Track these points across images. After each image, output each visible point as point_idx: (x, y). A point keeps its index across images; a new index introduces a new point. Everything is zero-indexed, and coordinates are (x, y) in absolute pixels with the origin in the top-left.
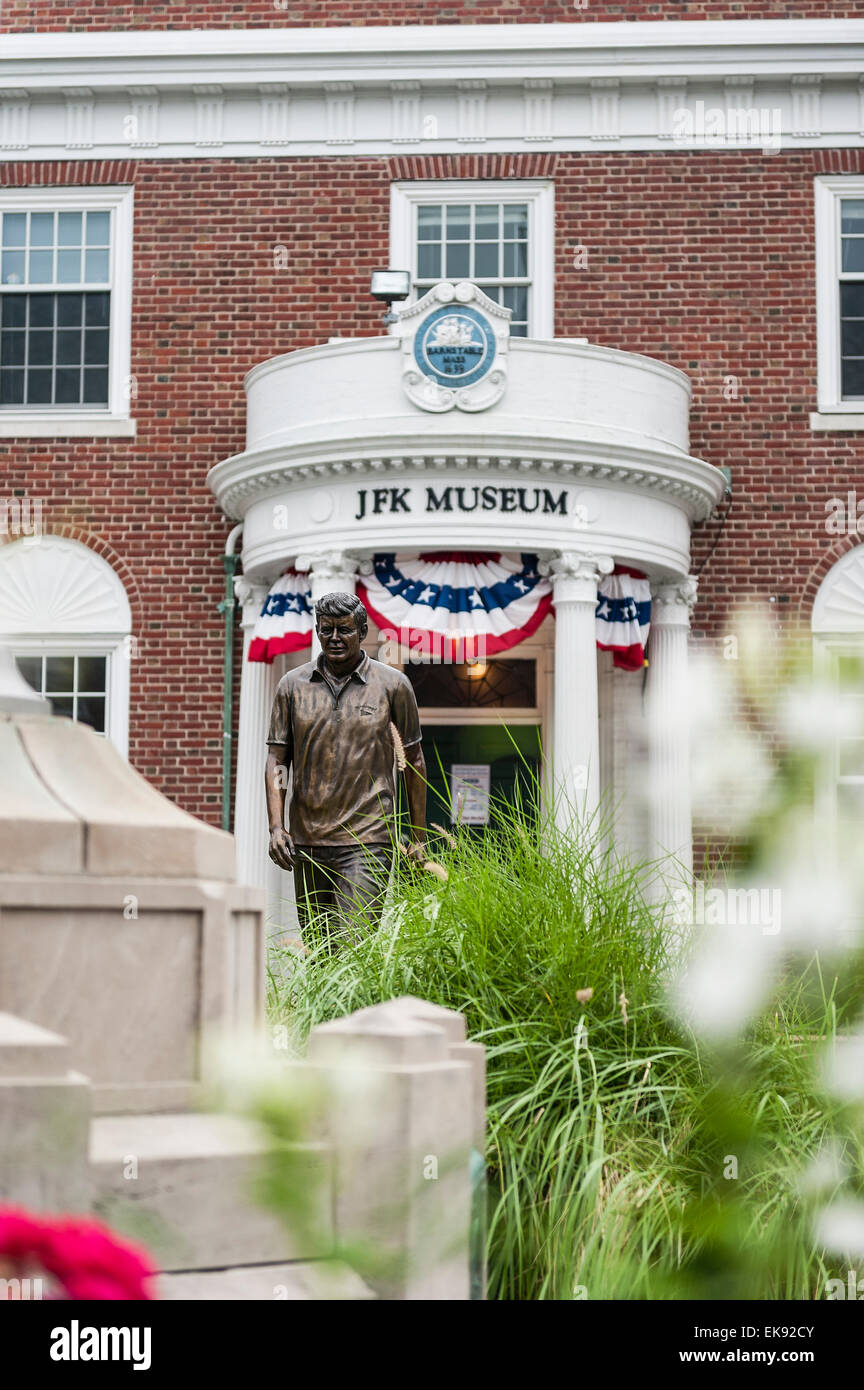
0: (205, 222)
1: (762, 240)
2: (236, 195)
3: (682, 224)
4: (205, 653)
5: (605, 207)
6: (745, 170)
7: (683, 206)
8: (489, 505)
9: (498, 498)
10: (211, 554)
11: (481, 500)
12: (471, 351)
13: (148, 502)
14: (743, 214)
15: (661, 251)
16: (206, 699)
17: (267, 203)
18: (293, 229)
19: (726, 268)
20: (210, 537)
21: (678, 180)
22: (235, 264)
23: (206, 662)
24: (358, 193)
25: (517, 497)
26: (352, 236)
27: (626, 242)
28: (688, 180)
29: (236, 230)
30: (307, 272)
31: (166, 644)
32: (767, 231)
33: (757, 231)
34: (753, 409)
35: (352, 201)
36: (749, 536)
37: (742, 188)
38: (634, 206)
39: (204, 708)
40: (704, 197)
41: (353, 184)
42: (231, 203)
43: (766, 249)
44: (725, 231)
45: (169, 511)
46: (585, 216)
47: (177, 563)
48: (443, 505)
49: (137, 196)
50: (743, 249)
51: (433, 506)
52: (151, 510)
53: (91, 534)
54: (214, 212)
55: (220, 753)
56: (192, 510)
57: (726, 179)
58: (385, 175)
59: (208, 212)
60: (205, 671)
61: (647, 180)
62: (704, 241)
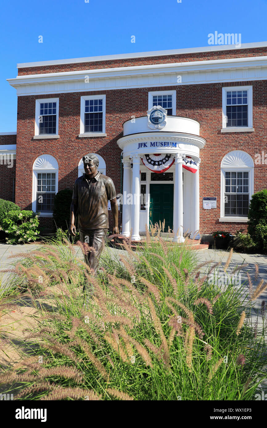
0: (118, 100)
1: (213, 99)
2: (123, 95)
3: (198, 97)
4: (118, 172)
5: (185, 94)
6: (210, 87)
7: (199, 94)
8: (162, 145)
9: (163, 144)
10: (119, 156)
11: (160, 145)
12: (160, 118)
13: (109, 147)
14: (209, 95)
15: (195, 102)
16: (118, 180)
17: (128, 96)
18: (132, 101)
19: (206, 104)
20: (118, 153)
21: (198, 89)
22: (122, 107)
23: (118, 173)
24: (143, 94)
25: (167, 144)
26: (142, 101)
27: (188, 101)
28: (200, 89)
29: (122, 101)
30: (134, 108)
31: (112, 171)
32: (213, 98)
33: (212, 98)
34: (211, 129)
35: (142, 95)
36: (210, 151)
37: (209, 90)
38: (190, 94)
39: (118, 181)
40: (202, 92)
41: (142, 93)
42: (122, 97)
43: (213, 101)
44: (206, 98)
45: (112, 148)
46: (182, 96)
47: (113, 157)
48: (153, 145)
49: (106, 96)
50: (209, 101)
51: (151, 146)
52: (109, 148)
53: (99, 152)
54: (119, 98)
55: (120, 188)
56: (116, 148)
57: (206, 89)
58: (147, 91)
59: (118, 98)
60: (118, 175)
61: (192, 90)
62: (202, 100)
